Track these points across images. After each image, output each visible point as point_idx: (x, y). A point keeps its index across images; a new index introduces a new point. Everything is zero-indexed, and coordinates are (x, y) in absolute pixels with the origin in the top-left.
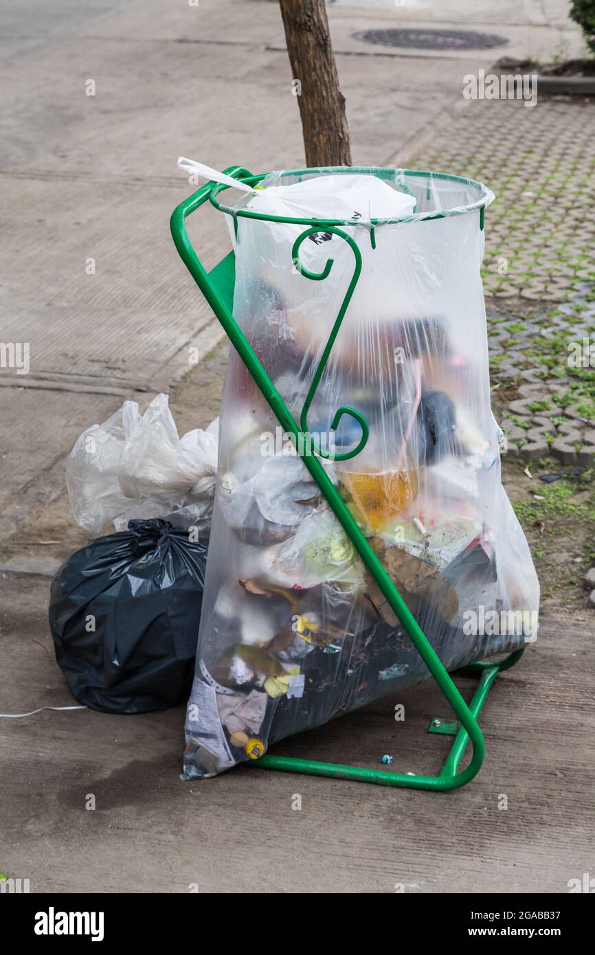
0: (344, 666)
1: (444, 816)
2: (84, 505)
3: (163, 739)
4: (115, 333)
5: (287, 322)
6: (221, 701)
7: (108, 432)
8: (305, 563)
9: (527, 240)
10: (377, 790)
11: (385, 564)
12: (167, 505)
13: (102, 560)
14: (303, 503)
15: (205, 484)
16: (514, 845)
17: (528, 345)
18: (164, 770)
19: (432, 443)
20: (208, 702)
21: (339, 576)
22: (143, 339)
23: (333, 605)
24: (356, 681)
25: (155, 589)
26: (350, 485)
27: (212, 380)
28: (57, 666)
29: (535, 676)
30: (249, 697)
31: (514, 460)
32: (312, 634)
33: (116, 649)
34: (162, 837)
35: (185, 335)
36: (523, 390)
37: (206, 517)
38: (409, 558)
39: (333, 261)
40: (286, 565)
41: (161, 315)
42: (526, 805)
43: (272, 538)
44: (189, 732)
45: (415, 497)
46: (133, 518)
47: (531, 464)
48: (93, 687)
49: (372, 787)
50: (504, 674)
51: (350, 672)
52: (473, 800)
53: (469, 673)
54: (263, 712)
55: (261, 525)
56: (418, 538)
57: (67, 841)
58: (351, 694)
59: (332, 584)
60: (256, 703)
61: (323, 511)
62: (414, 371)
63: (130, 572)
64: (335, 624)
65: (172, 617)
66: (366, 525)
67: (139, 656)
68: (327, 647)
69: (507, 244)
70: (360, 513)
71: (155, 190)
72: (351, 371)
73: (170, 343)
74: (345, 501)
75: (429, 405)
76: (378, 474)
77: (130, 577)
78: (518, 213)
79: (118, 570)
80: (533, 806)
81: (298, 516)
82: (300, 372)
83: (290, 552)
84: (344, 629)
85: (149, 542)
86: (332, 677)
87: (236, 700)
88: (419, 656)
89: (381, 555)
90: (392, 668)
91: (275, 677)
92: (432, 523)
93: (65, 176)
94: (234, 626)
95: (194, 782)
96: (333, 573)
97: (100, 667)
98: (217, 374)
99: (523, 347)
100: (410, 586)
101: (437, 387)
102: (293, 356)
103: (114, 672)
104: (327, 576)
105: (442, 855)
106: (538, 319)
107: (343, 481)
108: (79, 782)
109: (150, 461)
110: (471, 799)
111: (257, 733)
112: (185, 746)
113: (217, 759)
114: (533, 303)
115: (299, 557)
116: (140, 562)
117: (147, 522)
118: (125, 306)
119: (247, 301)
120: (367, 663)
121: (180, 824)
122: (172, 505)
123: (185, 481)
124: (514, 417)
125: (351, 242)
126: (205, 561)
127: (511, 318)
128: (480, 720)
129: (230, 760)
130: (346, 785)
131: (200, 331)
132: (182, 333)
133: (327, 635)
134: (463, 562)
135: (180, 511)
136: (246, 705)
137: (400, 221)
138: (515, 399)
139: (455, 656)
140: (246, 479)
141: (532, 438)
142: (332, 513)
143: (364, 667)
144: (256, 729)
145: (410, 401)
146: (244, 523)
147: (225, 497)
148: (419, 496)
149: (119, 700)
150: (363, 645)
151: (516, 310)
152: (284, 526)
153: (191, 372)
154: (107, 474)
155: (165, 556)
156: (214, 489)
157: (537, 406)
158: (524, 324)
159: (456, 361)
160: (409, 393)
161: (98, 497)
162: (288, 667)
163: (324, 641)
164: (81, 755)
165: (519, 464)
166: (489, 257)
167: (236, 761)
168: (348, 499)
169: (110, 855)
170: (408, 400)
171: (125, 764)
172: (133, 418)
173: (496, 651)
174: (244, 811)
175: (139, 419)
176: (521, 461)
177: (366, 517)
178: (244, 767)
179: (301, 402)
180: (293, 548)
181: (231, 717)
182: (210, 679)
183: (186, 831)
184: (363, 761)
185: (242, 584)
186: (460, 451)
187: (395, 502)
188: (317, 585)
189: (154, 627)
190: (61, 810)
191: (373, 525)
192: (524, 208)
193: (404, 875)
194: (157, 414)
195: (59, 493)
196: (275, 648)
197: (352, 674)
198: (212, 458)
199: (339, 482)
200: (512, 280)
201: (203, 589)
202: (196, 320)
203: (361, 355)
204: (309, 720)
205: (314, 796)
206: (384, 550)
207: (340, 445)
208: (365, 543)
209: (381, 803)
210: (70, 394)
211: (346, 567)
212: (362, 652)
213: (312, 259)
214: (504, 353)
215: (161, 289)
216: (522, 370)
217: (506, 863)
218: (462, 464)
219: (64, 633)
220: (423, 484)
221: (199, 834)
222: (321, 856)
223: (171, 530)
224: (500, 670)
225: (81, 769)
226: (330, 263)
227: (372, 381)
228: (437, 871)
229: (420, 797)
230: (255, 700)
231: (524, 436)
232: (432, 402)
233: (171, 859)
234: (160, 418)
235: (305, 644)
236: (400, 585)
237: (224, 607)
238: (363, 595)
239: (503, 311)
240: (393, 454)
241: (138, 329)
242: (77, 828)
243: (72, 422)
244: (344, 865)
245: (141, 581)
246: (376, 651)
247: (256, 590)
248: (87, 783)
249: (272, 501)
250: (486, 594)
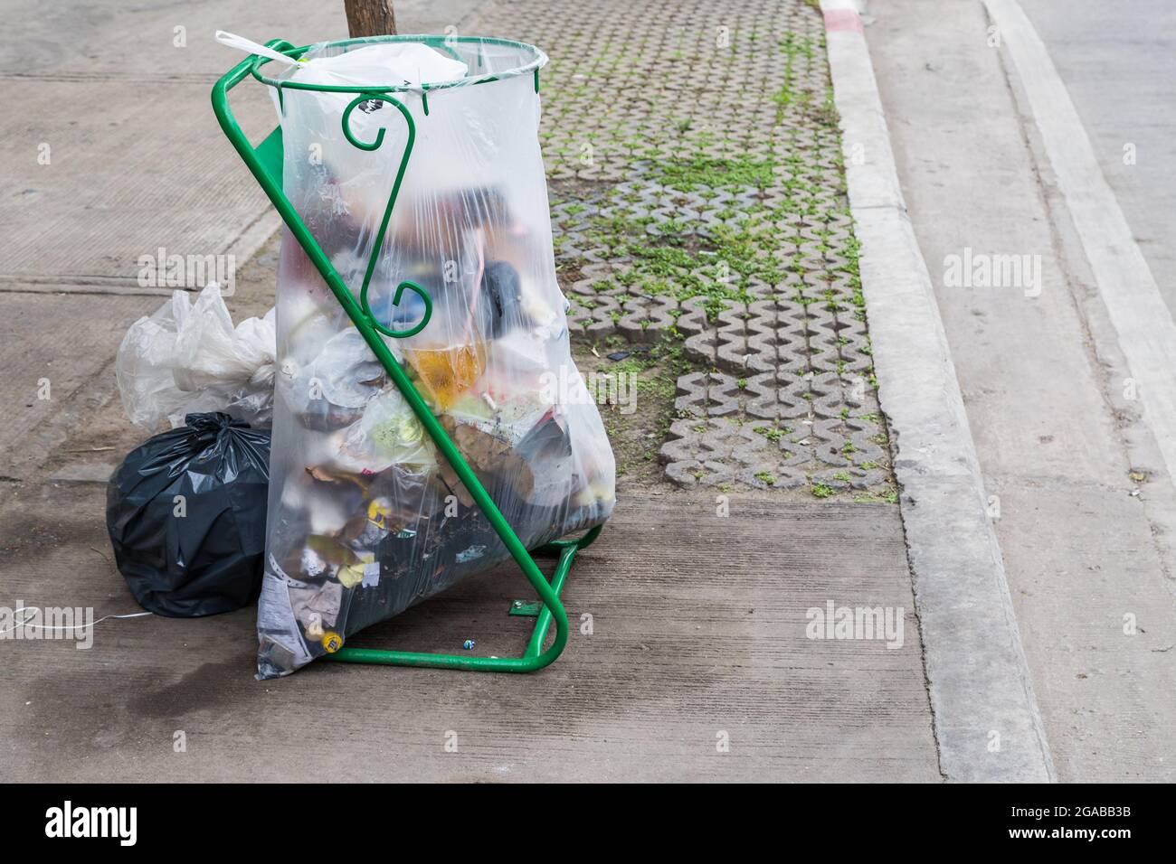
0: (420, 551)
1: (531, 697)
2: (137, 402)
3: (235, 640)
4: (159, 234)
5: (341, 197)
6: (294, 595)
7: (159, 324)
8: (373, 446)
9: (580, 122)
10: (460, 676)
11: (457, 442)
12: (226, 397)
13: (160, 458)
14: (368, 384)
15: (263, 373)
16: (604, 721)
17: (589, 225)
18: (238, 671)
19: (498, 315)
20: (280, 597)
21: (409, 458)
22: (190, 237)
23: (404, 487)
24: (433, 565)
25: (217, 483)
26: (416, 362)
27: (265, 276)
28: (118, 573)
29: (614, 552)
30: (322, 590)
31: (580, 341)
32: (385, 519)
33: (180, 550)
34: (239, 739)
35: (234, 231)
36: (585, 270)
37: (268, 407)
38: (480, 435)
39: (384, 130)
40: (353, 449)
41: (207, 213)
42: (613, 680)
43: (337, 422)
44: (262, 630)
45: (483, 373)
46: (189, 413)
47: (598, 344)
48: (159, 592)
49: (454, 673)
50: (584, 552)
51: (426, 556)
52: (560, 679)
53: (547, 553)
54: (338, 604)
55: (326, 410)
56: (489, 413)
57: (139, 750)
58: (429, 579)
59: (403, 466)
60: (330, 595)
61: (389, 391)
62: (476, 240)
63: (189, 469)
64: (409, 507)
65: (236, 512)
66: (434, 403)
67: (204, 556)
68: (401, 531)
69: (561, 127)
70: (429, 392)
71: (193, 87)
72: (410, 244)
73: (219, 241)
74: (412, 380)
75: (493, 276)
76: (444, 350)
77: (191, 474)
78: (569, 95)
79: (177, 467)
80: (620, 681)
81: (363, 398)
82: (357, 248)
83: (358, 435)
84: (418, 512)
85: (209, 436)
86: (408, 563)
87: (310, 593)
88: (497, 536)
89: (452, 433)
90: (469, 550)
91: (349, 566)
92: (503, 397)
93: (96, 77)
94: (304, 516)
95: (270, 681)
96: (403, 455)
97: (164, 570)
98: (270, 269)
99: (583, 228)
100: (483, 464)
101: (499, 257)
102: (350, 232)
103: (179, 573)
104: (398, 458)
105: (530, 736)
106: (596, 199)
107: (409, 359)
108: (149, 690)
109: (205, 352)
110: (558, 678)
111: (333, 625)
112: (259, 644)
113: (292, 656)
114: (590, 184)
115: (367, 440)
116: (200, 457)
117: (205, 416)
118: (168, 205)
119: (298, 177)
120: (443, 545)
121: (258, 725)
122: (230, 397)
123: (242, 371)
124: (578, 297)
125: (403, 109)
126: (268, 452)
127: (569, 199)
128: (562, 597)
129: (307, 655)
130: (429, 673)
131: (249, 227)
132: (230, 230)
133: (400, 519)
134: (536, 437)
135: (240, 403)
136: (320, 597)
137: (453, 85)
138: (578, 280)
139: (533, 534)
140: (307, 363)
141: (598, 317)
142: (399, 393)
143: (440, 551)
144: (332, 622)
145: (473, 273)
146: (308, 408)
147: (285, 382)
148: (487, 371)
149: (187, 603)
150: (438, 528)
151: (574, 191)
152: (350, 409)
153: (242, 268)
154: (159, 368)
155: (227, 449)
156: (274, 377)
157: (600, 285)
158: (583, 205)
159: (518, 229)
160: (472, 264)
161: (150, 393)
162: (362, 556)
163: (397, 526)
164: (149, 662)
165: (586, 344)
166: (543, 140)
167: (313, 656)
168: (415, 377)
169: (186, 761)
170: (469, 270)
171: (196, 669)
172: (183, 307)
173: (574, 527)
174: (324, 706)
175: (190, 309)
176: (588, 341)
177: (433, 394)
178: (322, 661)
179: (360, 279)
180: (360, 431)
181: (305, 611)
182: (280, 573)
183: (264, 731)
184: (444, 648)
185: (309, 472)
186: (527, 322)
187: (463, 377)
188: (388, 469)
189: (219, 524)
190: (131, 719)
191: (442, 403)
192: (576, 91)
193: (493, 759)
194: (208, 302)
195: (110, 397)
196: (347, 536)
197: (428, 559)
198: (270, 346)
199: (405, 360)
200: (568, 162)
201: (268, 481)
202: (244, 216)
203: (420, 227)
204: (386, 609)
205: (396, 687)
206: (455, 428)
207: (403, 321)
208: (434, 421)
209: (465, 688)
210: (115, 297)
211: (416, 448)
212: (438, 535)
213: (363, 130)
214: (564, 235)
215: (206, 186)
216: (583, 250)
217: (597, 739)
218: (530, 335)
219: (123, 539)
220: (490, 359)
221: (278, 733)
222: (407, 747)
223: (231, 422)
224: (579, 548)
225: (149, 676)
226: (382, 132)
227: (433, 253)
228: (526, 752)
229: (505, 680)
230: (329, 591)
231: (590, 315)
232: (496, 273)
233: (250, 761)
234: (213, 307)
235: (377, 530)
236: (473, 463)
237: (292, 497)
238: (435, 476)
239: (560, 194)
240: (458, 329)
241: (183, 228)
242: (149, 736)
243: (119, 326)
244: (430, 753)
245: (203, 477)
246: (452, 533)
247: (324, 478)
248: (158, 690)
249: (335, 383)
250: (560, 469)
